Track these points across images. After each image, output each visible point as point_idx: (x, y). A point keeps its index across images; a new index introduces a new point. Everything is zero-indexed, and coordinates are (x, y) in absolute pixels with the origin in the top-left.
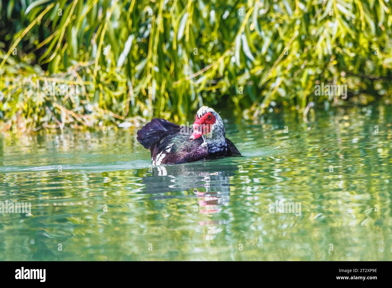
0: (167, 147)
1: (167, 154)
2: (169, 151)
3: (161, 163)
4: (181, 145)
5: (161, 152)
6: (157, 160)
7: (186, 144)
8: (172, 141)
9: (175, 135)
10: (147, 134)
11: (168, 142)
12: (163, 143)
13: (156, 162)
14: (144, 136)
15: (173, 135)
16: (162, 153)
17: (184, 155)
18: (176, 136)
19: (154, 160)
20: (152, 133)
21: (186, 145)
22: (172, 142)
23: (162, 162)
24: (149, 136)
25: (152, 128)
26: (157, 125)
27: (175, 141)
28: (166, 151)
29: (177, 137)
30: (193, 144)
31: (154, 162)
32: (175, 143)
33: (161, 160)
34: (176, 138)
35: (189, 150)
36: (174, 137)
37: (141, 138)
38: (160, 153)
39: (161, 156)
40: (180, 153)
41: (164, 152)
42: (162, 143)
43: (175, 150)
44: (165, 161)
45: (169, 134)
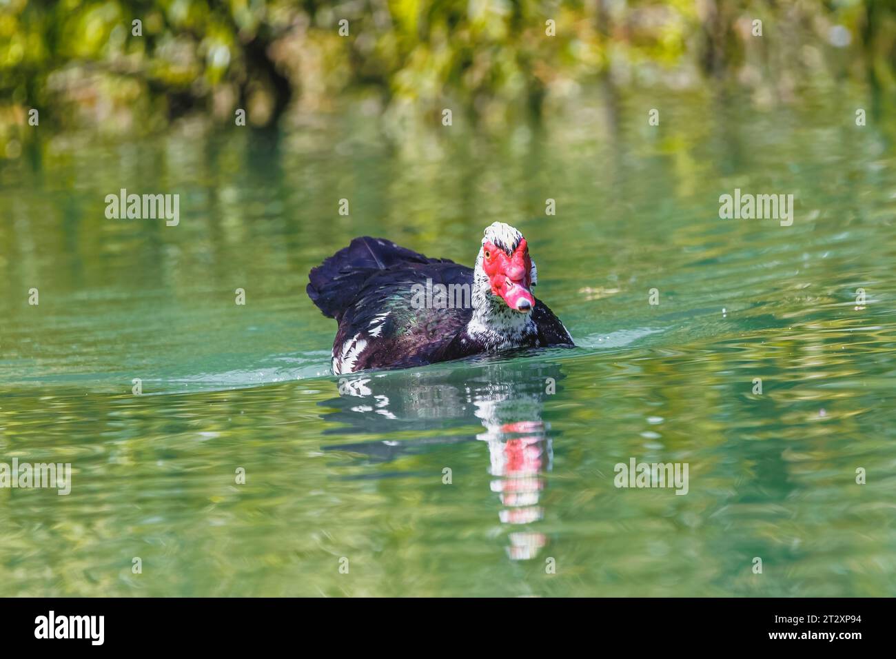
0: (373, 322)
1: (372, 340)
2: (376, 332)
3: (354, 366)
4: (411, 317)
5: (356, 336)
6: (344, 356)
7: (422, 316)
8: (386, 306)
9: (396, 288)
10: (335, 279)
11: (376, 307)
12: (363, 308)
13: (340, 361)
14: (326, 284)
15: (391, 289)
16: (358, 339)
17: (418, 345)
18: (397, 290)
19: (336, 356)
20: (349, 275)
21: (423, 319)
22: (386, 308)
23: (356, 363)
24: (338, 283)
25: (349, 264)
26: (364, 255)
27: (394, 304)
28: (370, 331)
29: (401, 296)
30: (443, 316)
31: (336, 361)
32: (396, 310)
33: (353, 356)
34: (397, 298)
35: (431, 334)
36: (394, 292)
37: (319, 288)
38: (352, 337)
39: (354, 345)
40: (408, 338)
41: (365, 335)
42: (361, 310)
43: (394, 330)
44: (366, 362)
45: (381, 285)
